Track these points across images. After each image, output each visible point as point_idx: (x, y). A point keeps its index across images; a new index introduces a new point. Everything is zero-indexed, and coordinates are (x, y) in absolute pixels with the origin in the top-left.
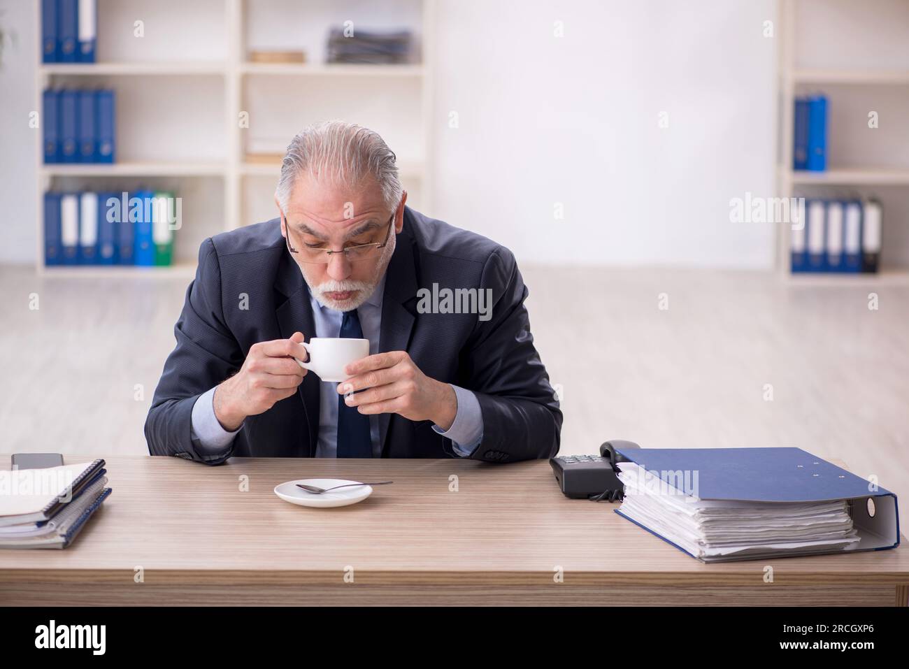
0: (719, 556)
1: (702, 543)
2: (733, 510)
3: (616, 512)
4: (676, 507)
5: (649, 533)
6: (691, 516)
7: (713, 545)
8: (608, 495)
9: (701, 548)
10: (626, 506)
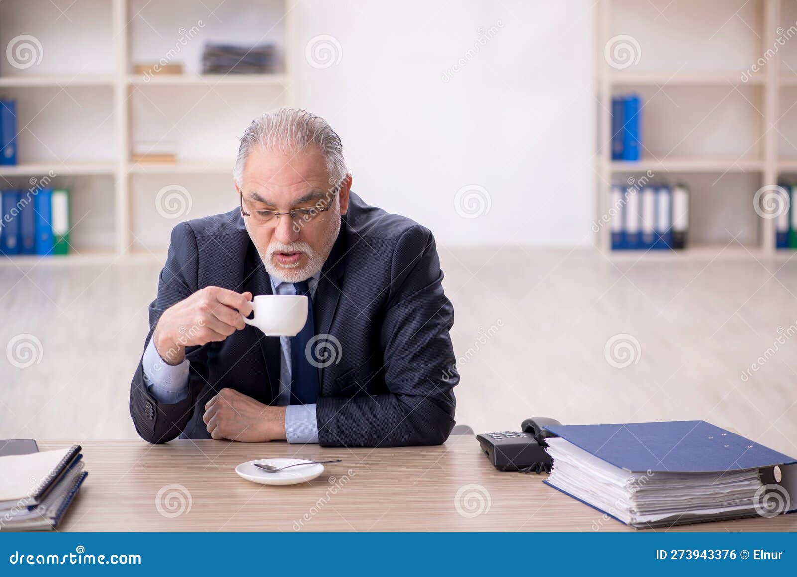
0: (649, 522)
1: (633, 511)
2: (660, 480)
3: (545, 482)
4: (606, 478)
5: (579, 502)
6: (622, 487)
7: (643, 513)
8: (535, 467)
9: (633, 516)
10: (554, 477)
